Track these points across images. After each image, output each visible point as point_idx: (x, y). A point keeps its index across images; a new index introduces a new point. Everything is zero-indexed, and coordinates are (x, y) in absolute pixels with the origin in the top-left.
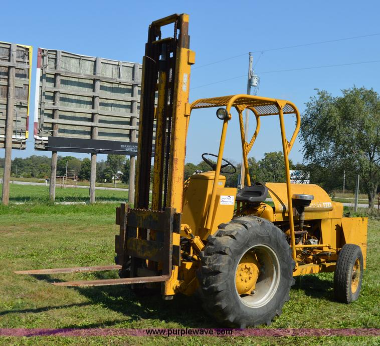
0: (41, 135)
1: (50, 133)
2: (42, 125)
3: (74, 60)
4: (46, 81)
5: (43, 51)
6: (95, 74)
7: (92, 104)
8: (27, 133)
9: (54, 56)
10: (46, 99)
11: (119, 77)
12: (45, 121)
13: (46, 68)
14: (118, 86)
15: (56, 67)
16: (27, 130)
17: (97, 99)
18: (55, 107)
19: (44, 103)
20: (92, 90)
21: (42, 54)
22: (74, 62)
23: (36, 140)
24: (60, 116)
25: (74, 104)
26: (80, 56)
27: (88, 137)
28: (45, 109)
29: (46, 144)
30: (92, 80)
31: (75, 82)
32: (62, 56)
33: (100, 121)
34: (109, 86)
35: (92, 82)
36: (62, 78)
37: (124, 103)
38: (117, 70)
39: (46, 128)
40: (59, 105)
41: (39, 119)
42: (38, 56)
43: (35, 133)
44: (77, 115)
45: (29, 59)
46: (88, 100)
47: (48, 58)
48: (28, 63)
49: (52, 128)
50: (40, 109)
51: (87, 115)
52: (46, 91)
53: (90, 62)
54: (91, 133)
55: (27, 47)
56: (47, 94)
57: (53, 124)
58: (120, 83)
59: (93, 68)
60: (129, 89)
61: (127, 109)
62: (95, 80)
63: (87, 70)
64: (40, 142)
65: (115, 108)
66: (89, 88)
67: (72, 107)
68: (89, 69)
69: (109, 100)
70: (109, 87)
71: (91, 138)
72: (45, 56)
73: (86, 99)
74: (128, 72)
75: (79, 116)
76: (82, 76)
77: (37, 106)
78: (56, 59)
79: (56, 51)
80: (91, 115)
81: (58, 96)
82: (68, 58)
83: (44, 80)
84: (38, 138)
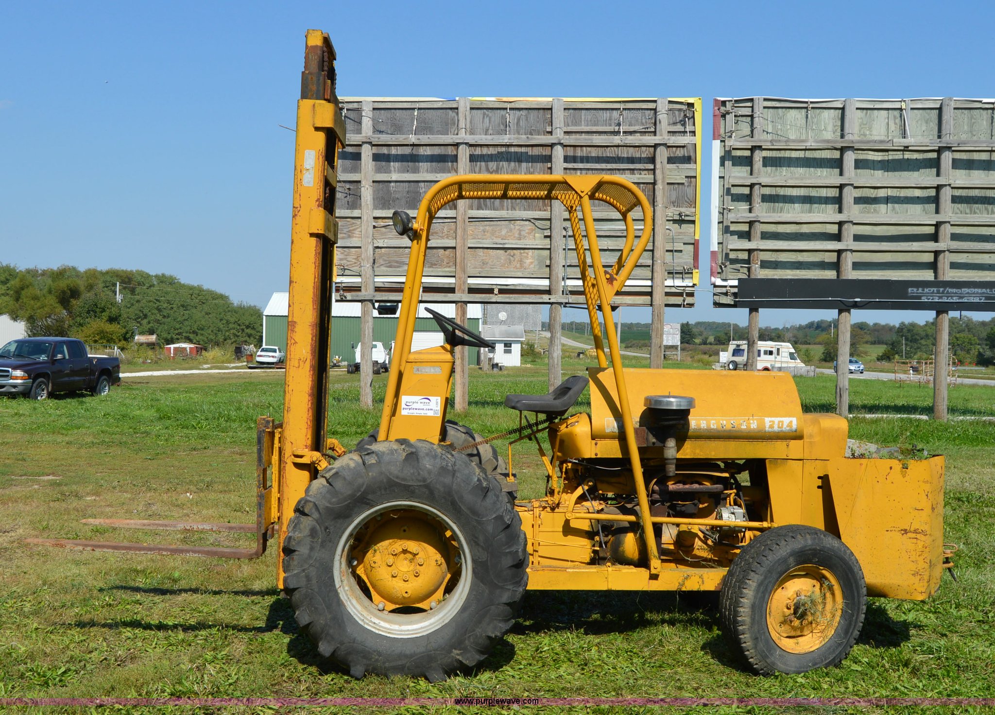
0: (724, 276)
1: (745, 270)
2: (727, 255)
3: (793, 112)
4: (733, 165)
5: (724, 103)
6: (842, 136)
7: (838, 201)
8: (696, 274)
9: (748, 112)
10: (733, 200)
11: (904, 136)
12: (731, 247)
13: (730, 137)
14: (901, 157)
15: (752, 131)
16: (696, 266)
17: (847, 190)
18: (751, 217)
19: (730, 210)
20: (837, 171)
21: (723, 109)
22: (794, 115)
23: (715, 286)
24: (762, 233)
25: (796, 205)
26: (806, 102)
27: (831, 274)
28: (732, 222)
29: (735, 295)
30: (836, 149)
31: (797, 159)
32: (765, 108)
33: (857, 238)
34: (880, 158)
35: (836, 155)
36: (765, 154)
37: (918, 193)
38: (898, 121)
39: (734, 261)
40: (762, 211)
41: (719, 243)
42: (715, 116)
43: (712, 274)
44: (805, 229)
45: (694, 125)
46: (829, 195)
47: (735, 116)
48: (693, 133)
49: (748, 261)
50: (722, 222)
51: (828, 226)
52: (733, 186)
53: (832, 111)
54: (836, 266)
55: (690, 100)
56: (734, 191)
57: (750, 251)
58: (906, 149)
59: (839, 123)
60: (930, 159)
61: (926, 206)
62: (843, 150)
63: (825, 129)
64: (724, 290)
65: (896, 205)
66: (832, 167)
67: (794, 213)
68: (830, 128)
69: (880, 190)
70: (880, 161)
71: (838, 276)
72: (728, 113)
73: (824, 193)
74: (927, 123)
75: (807, 231)
76: (811, 144)
77: (715, 217)
78: (752, 116)
79: (752, 100)
80: (836, 226)
81: (757, 192)
82: (780, 110)
83: (728, 163)
84: (719, 282)
